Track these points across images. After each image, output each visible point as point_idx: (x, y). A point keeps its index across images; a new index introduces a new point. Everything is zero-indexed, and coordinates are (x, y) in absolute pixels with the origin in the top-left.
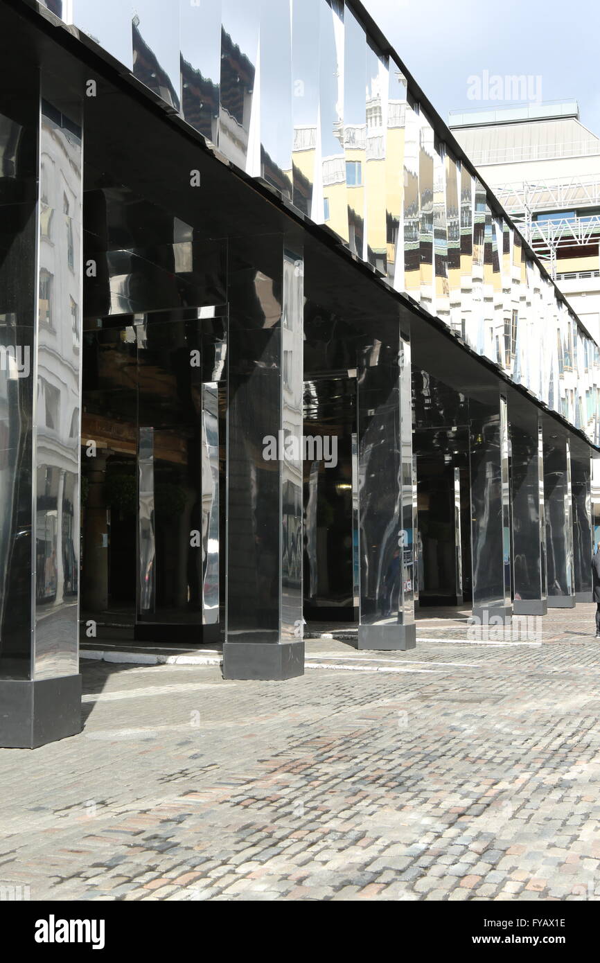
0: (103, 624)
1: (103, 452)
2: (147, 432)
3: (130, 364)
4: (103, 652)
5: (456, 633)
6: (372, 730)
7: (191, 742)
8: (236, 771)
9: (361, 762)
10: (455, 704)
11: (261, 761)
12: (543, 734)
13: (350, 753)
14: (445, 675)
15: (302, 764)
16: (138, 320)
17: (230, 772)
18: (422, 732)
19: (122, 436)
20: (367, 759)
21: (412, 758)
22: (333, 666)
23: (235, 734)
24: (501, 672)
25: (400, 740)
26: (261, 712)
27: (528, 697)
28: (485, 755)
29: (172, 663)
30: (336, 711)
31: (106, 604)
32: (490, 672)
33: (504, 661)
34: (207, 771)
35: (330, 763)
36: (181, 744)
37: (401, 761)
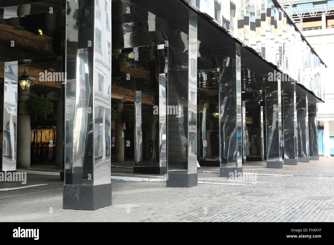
0: (122, 167)
1: (122, 101)
2: (138, 93)
3: (132, 67)
4: (121, 177)
5: (260, 171)
6: (221, 205)
7: (152, 209)
8: (168, 219)
9: (215, 217)
10: (254, 197)
11: (178, 216)
12: (287, 208)
13: (212, 213)
14: (252, 187)
15: (193, 217)
16: (135, 50)
17: (166, 219)
18: (240, 206)
19: (129, 94)
20: (218, 215)
21: (235, 216)
22: (209, 183)
23: (169, 206)
24: (274, 186)
25: (231, 209)
26: (180, 199)
27: (283, 194)
28: (263, 215)
29: (147, 181)
30: (209, 199)
31: (123, 159)
32: (270, 185)
33: (276, 182)
34: (157, 219)
35: (204, 217)
36: (148, 209)
37: (230, 216)
